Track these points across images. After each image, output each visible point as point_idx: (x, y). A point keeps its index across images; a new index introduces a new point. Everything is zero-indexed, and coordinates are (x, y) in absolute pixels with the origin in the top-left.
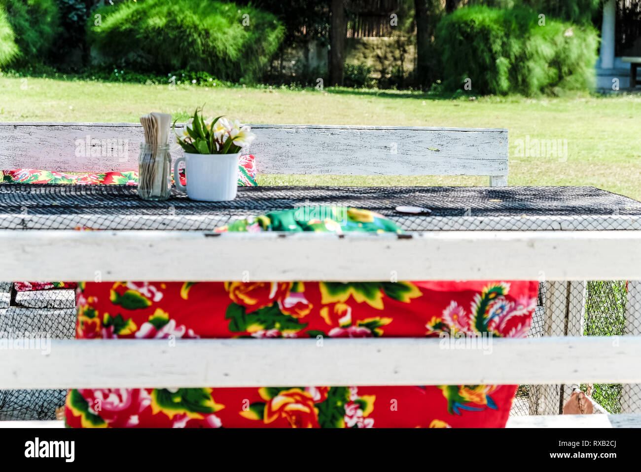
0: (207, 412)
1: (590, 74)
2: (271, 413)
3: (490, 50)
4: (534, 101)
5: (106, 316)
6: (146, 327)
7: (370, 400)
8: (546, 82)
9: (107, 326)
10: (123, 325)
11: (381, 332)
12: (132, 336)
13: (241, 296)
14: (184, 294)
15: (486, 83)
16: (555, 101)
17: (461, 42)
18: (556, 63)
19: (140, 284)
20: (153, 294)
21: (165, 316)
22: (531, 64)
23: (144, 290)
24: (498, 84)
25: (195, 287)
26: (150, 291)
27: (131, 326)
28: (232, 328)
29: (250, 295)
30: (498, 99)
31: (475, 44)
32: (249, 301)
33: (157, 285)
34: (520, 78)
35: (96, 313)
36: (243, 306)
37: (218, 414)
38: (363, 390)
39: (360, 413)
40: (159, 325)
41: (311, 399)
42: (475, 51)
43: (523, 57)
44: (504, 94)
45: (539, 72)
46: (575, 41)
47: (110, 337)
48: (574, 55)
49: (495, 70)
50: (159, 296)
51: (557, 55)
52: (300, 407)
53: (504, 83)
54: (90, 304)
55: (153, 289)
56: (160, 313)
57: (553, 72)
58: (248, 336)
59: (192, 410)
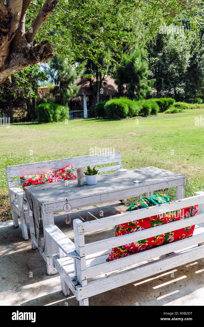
0: (145, 243)
1: (68, 116)
2: (156, 240)
3: (48, 113)
4: (58, 123)
5: (127, 228)
6: (136, 229)
7: (173, 233)
8: (60, 118)
9: (127, 231)
10: (131, 230)
11: (175, 220)
12: (133, 232)
13: (152, 219)
14: (142, 221)
15: (48, 120)
16: (62, 122)
17: (41, 112)
18: (61, 114)
19: (134, 221)
20: (137, 222)
21: (139, 226)
22: (57, 115)
23: (135, 222)
24: (51, 120)
25: (144, 219)
26: (136, 222)
27: (133, 229)
28: (151, 226)
29: (154, 218)
30: (51, 123)
31: (45, 112)
32: (154, 220)
33: (137, 220)
34: (55, 118)
35: (125, 228)
36: (153, 221)
37: (147, 243)
38: (172, 232)
39: (172, 236)
40: (138, 228)
41: (164, 236)
42: (45, 113)
43: (55, 114)
44: (52, 122)
45: (58, 116)
46: (65, 110)
47: (128, 233)
48: (65, 112)
49: (50, 117)
50: (138, 222)
51: (61, 113)
52: (162, 238)
53: (52, 120)
54: (123, 227)
55: (136, 221)
56: (138, 226)
57: (61, 116)
58: (153, 226)
59: (143, 243)
